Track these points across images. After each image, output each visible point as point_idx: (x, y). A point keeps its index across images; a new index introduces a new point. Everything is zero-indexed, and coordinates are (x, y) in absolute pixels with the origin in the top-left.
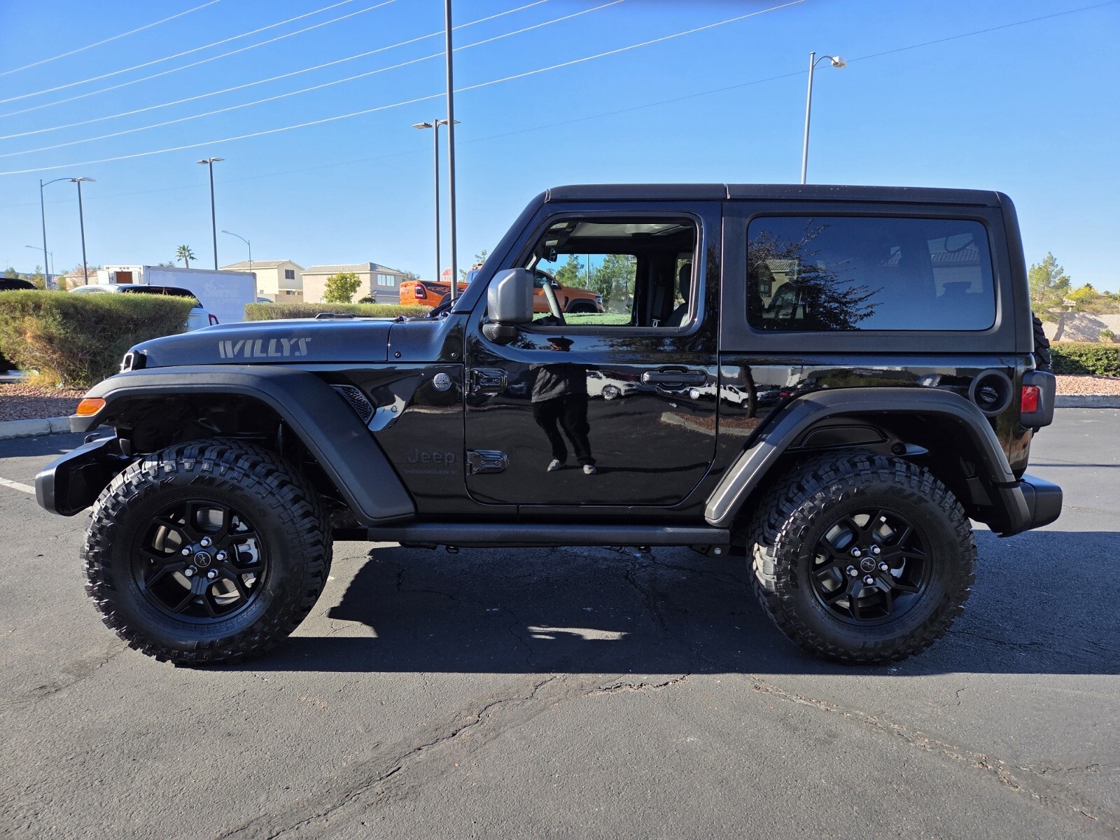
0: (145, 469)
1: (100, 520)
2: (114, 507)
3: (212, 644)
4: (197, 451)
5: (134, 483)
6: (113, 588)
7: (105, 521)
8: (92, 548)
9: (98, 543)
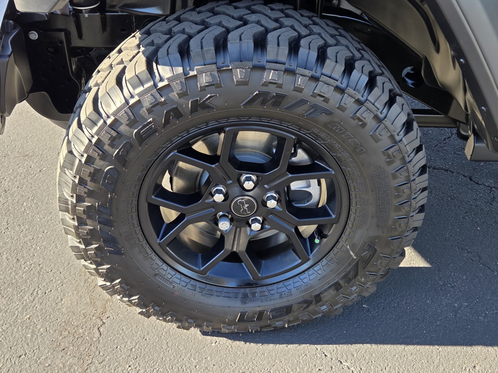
0: (161, 80)
1: (90, 160)
2: (113, 142)
3: (261, 315)
4: (252, 45)
5: (147, 102)
6: (118, 252)
7: (99, 164)
8: (80, 199)
9: (90, 194)
